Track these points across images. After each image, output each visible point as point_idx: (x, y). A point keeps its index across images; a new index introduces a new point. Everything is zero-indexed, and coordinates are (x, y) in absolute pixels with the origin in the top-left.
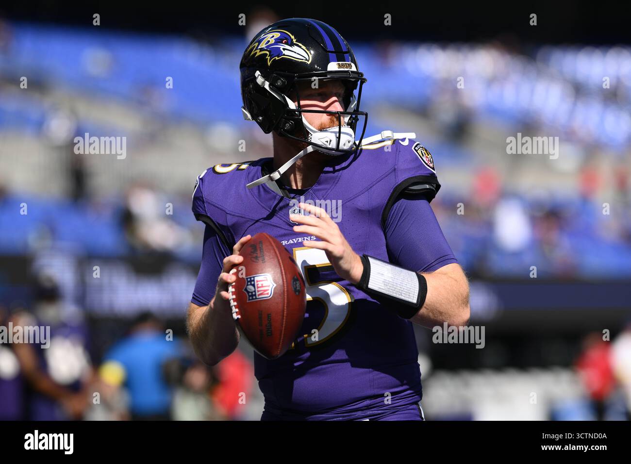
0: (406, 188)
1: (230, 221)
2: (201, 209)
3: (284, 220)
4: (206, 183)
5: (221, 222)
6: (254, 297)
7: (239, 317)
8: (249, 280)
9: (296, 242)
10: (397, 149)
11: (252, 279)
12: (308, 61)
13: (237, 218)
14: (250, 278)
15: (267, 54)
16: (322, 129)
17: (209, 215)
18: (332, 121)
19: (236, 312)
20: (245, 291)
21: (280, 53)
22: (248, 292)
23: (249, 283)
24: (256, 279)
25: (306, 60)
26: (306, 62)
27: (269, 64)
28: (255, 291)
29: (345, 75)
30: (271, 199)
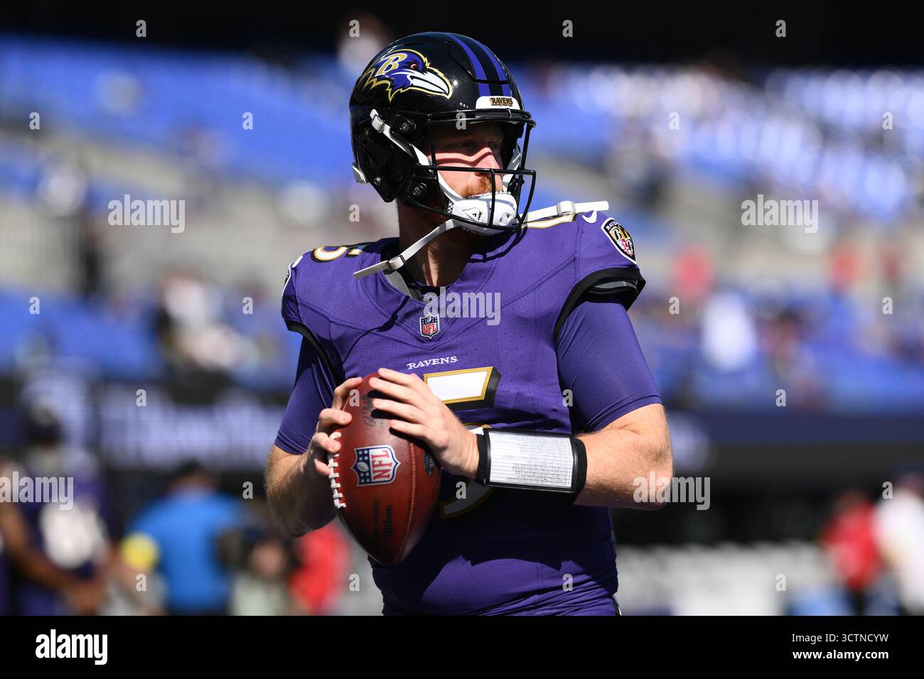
0: (591, 288)
1: (336, 333)
2: (293, 314)
3: (411, 332)
4: (301, 275)
5: (322, 335)
6: (368, 480)
7: (344, 505)
8: (360, 453)
9: (428, 364)
10: (579, 228)
11: (366, 452)
12: (447, 95)
13: (344, 328)
14: (363, 450)
15: (387, 85)
16: (468, 195)
17: (304, 323)
18: (483, 184)
19: (340, 499)
20: (354, 470)
21: (405, 83)
22: (359, 472)
23: (361, 459)
24: (372, 452)
25: (445, 93)
26: (445, 96)
27: (390, 99)
28: (369, 471)
29: (502, 115)
30: (393, 301)
